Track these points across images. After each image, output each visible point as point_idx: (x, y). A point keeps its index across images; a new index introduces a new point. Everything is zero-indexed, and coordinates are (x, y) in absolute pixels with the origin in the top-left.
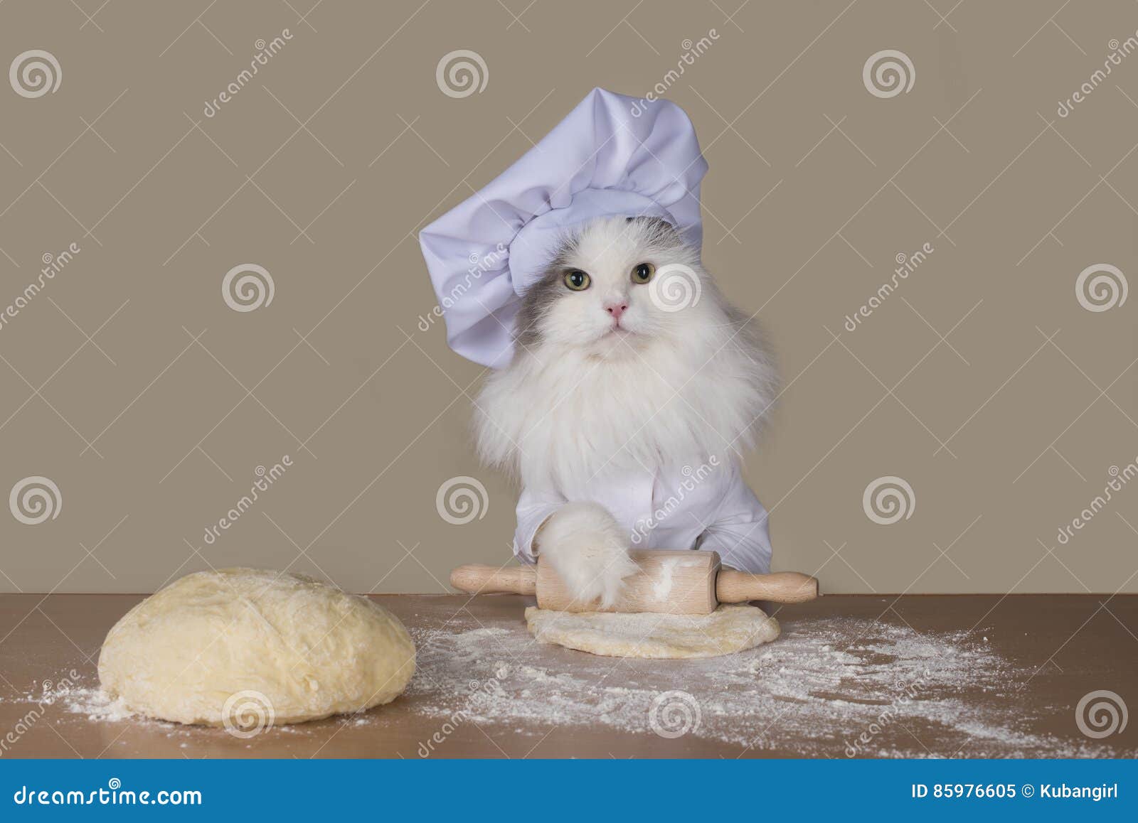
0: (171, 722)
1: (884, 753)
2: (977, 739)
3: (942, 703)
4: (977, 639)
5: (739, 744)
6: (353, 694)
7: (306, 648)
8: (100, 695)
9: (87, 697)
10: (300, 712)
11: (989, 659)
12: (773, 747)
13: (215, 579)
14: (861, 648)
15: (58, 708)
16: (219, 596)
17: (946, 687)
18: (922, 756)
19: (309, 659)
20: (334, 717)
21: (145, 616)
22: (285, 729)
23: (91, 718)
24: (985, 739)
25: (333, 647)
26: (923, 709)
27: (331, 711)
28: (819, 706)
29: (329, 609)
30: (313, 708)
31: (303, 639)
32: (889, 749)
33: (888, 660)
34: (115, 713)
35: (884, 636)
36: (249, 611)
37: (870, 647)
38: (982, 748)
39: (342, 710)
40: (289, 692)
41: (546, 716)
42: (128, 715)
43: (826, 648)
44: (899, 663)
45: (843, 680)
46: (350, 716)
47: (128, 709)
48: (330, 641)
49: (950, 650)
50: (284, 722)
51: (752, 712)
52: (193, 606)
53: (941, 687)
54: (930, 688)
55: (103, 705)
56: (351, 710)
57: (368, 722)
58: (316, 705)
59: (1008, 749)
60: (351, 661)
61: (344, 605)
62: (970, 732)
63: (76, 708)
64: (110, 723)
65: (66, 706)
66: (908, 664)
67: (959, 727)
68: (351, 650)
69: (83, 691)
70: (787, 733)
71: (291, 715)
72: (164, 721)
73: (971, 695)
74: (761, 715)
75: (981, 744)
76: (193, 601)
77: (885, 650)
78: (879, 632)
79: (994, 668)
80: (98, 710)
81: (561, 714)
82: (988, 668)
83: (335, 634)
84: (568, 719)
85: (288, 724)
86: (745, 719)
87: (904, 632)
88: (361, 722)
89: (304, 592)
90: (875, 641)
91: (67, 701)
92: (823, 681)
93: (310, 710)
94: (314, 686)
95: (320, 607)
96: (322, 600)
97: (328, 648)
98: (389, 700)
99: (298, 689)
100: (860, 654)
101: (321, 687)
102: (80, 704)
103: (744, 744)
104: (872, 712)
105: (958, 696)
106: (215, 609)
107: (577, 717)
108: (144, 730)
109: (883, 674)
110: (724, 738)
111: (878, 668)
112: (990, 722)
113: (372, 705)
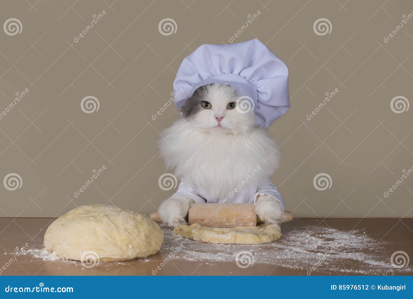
0: (75, 261)
1: (343, 270)
2: (374, 265)
3: (357, 254)
4: (362, 233)
5: (289, 267)
6: (144, 250)
7: (127, 233)
8: (44, 252)
9: (39, 253)
10: (125, 257)
11: (368, 239)
12: (302, 269)
13: (89, 208)
14: (320, 236)
15: (29, 256)
16: (92, 214)
17: (356, 248)
18: (357, 271)
19: (129, 237)
20: (136, 259)
21: (64, 222)
22: (119, 263)
23: (44, 259)
24: (377, 265)
25: (136, 232)
26: (350, 256)
27: (135, 257)
28: (312, 255)
29: (134, 219)
30: (130, 255)
31: (126, 230)
32: (344, 269)
33: (332, 240)
34: (53, 257)
35: (327, 232)
36: (105, 219)
37: (324, 235)
38: (377, 268)
39: (140, 256)
40: (122, 249)
41: (215, 258)
42: (58, 258)
43: (308, 236)
44: (336, 241)
45: (318, 247)
46: (143, 258)
47: (58, 256)
48: (135, 230)
49: (353, 236)
50: (118, 260)
51: (290, 257)
52: (83, 217)
53: (354, 248)
54: (350, 249)
55: (47, 255)
56: (142, 256)
57: (149, 261)
58: (131, 254)
59: (387, 269)
60: (143, 238)
61: (139, 217)
62: (371, 263)
63: (37, 256)
64: (52, 261)
65: (32, 255)
66: (340, 241)
67: (365, 261)
68: (143, 234)
69: (37, 250)
70: (305, 264)
71: (122, 258)
72: (73, 260)
73: (366, 251)
74: (293, 258)
75: (376, 268)
76: (82, 216)
77: (330, 236)
78: (325, 230)
79: (371, 242)
80: (46, 257)
81: (221, 258)
82: (368, 242)
83: (137, 228)
84: (224, 259)
85: (120, 261)
86: (289, 259)
87: (334, 230)
88: (147, 261)
89: (124, 212)
90: (325, 233)
91: (32, 254)
92: (311, 246)
93: (129, 256)
94: (130, 247)
95: (131, 218)
96: (131, 215)
97: (135, 232)
98: (155, 253)
99: (124, 248)
100: (322, 238)
101: (133, 247)
102: (38, 254)
103: (291, 267)
104: (332, 257)
105: (361, 251)
106: (92, 218)
107: (226, 259)
108: (65, 264)
109: (332, 245)
110: (283, 266)
111: (329, 242)
112: (377, 260)
113: (149, 255)
